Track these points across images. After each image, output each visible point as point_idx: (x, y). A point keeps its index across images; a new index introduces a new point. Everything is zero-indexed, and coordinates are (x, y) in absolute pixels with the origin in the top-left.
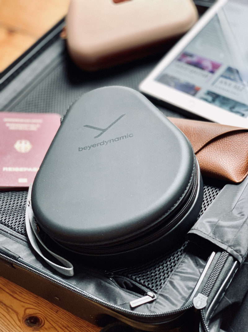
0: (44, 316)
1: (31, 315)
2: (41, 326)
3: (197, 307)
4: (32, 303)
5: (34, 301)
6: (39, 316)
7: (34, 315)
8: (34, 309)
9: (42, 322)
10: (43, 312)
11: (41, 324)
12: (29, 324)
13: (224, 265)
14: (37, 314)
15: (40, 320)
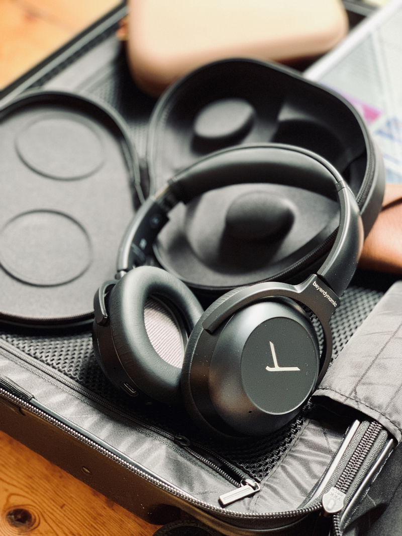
0: (40, 512)
1: (18, 506)
2: (32, 528)
3: (329, 509)
4: (22, 487)
5: (25, 484)
6: (31, 510)
7: (22, 508)
8: (24, 496)
9: (35, 520)
10: (38, 504)
11: (33, 524)
12: (13, 522)
13: (373, 444)
14: (28, 506)
15: (33, 517)
